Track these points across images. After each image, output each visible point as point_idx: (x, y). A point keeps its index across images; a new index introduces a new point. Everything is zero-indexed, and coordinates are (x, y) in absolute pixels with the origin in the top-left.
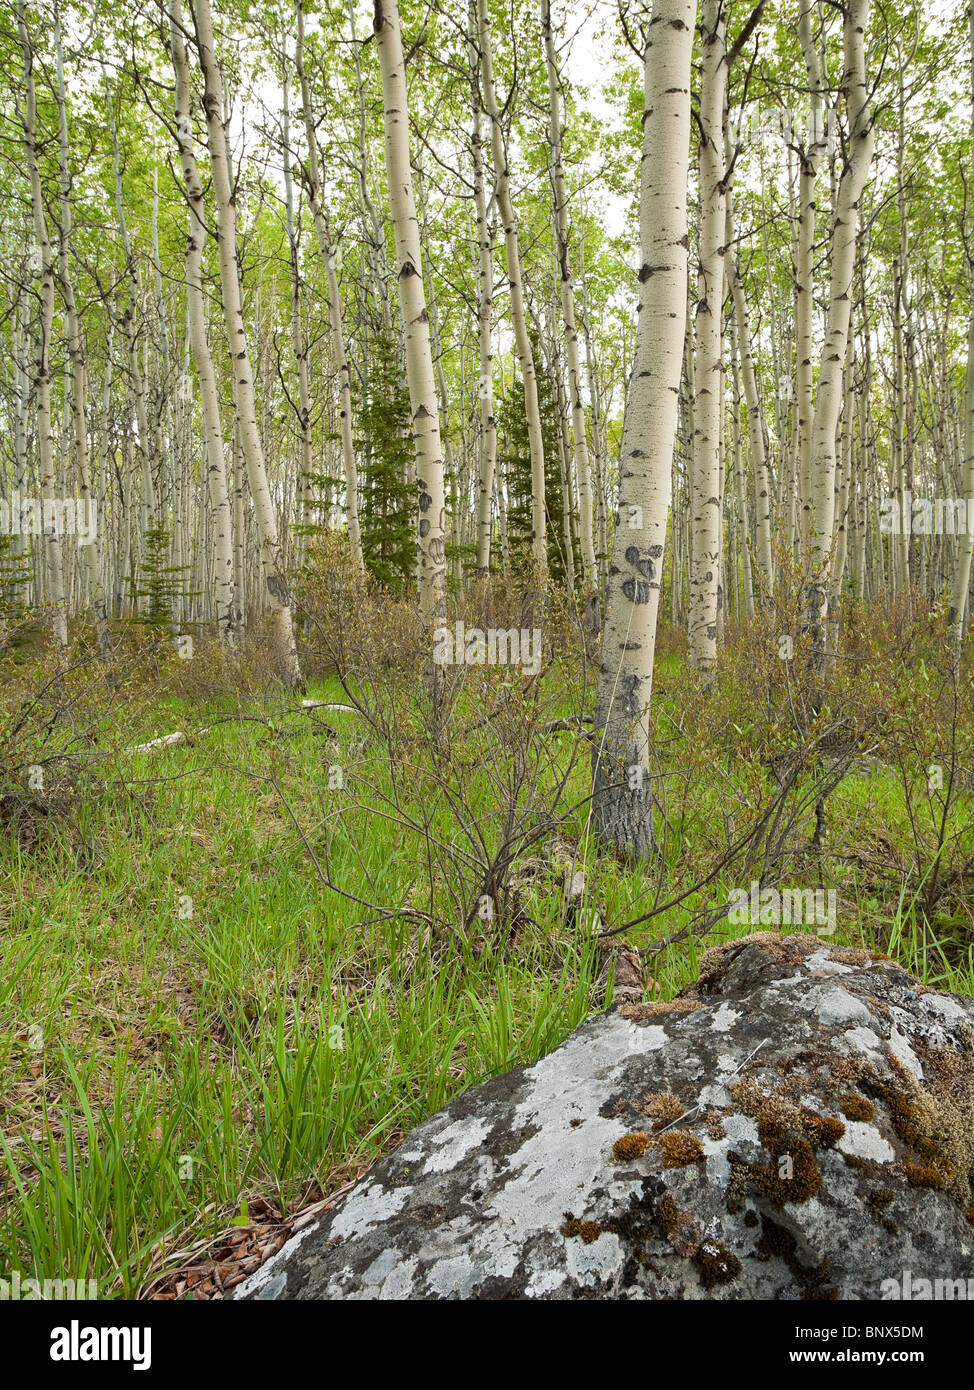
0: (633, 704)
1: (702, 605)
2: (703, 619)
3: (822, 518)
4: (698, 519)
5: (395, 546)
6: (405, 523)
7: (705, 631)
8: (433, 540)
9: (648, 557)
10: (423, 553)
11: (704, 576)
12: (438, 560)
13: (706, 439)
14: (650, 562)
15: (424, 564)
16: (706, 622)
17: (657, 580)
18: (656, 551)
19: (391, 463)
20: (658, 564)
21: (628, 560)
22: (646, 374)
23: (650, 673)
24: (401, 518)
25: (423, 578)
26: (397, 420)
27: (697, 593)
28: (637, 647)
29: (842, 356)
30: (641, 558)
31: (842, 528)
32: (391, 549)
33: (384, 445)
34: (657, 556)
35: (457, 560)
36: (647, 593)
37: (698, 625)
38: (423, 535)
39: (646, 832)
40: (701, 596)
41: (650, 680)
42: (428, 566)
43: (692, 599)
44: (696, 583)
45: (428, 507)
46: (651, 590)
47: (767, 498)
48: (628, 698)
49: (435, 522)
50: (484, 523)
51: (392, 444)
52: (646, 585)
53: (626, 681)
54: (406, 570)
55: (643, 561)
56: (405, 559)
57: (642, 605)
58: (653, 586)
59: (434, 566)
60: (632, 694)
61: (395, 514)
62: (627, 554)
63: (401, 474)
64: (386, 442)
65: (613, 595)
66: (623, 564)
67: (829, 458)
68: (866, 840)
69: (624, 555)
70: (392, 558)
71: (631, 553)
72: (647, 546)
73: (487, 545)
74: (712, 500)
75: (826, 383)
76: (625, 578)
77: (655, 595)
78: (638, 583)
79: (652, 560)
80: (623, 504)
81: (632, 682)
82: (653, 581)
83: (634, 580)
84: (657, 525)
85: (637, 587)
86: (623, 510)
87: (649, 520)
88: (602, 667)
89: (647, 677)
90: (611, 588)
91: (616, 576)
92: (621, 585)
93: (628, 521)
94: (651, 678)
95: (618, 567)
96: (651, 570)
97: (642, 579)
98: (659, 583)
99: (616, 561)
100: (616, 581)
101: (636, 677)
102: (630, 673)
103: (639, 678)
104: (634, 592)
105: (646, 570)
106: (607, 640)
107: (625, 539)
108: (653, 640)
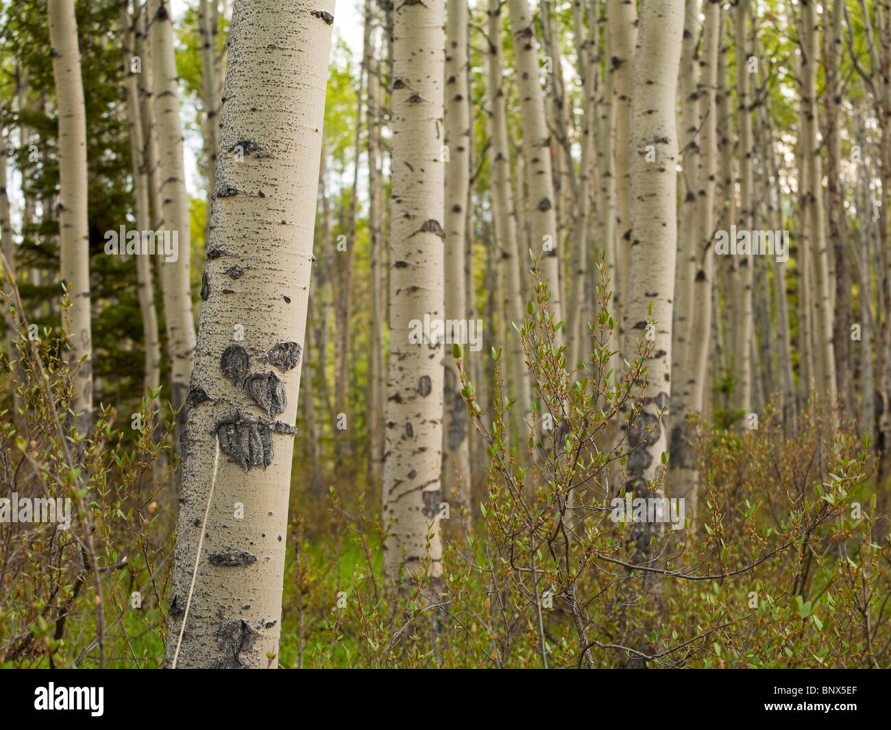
1: (409, 445)
2: (412, 475)
3: (652, 264)
4: (401, 265)
7: (417, 500)
9: (269, 368)
11: (414, 384)
13: (415, 99)
14: (272, 379)
16: (418, 481)
17: (289, 416)
18: (285, 354)
20: (291, 383)
21: (226, 374)
23: (276, 615)
27: (400, 421)
28: (247, 560)
30: (253, 371)
31: (701, 276)
34: (287, 365)
36: (268, 446)
37: (401, 489)
40: (409, 429)
41: (276, 631)
43: (390, 433)
44: (397, 398)
46: (275, 438)
47: (552, 214)
52: (264, 429)
55: (258, 377)
57: (256, 472)
58: (280, 429)
62: (224, 363)
65: (195, 448)
66: (217, 385)
67: (665, 141)
69: (217, 364)
71: (233, 361)
72: (266, 345)
74: (430, 226)
76: (221, 413)
77: (284, 449)
78: (247, 424)
79: (277, 373)
80: (214, 255)
81: (236, 636)
82: (278, 418)
83: (238, 417)
84: (288, 300)
85: (246, 432)
86: (215, 267)
87: (269, 289)
88: (174, 605)
89: (269, 625)
90: (191, 435)
91: (201, 409)
92: (212, 427)
93: (226, 292)
94: (278, 626)
95: (205, 388)
96: (274, 397)
97: (254, 415)
98: (293, 424)
99: (200, 376)
100: (202, 419)
101: (244, 626)
102: (232, 617)
103: (252, 627)
104: (238, 442)
105: (263, 396)
106: (184, 545)
107: (219, 328)
108: (283, 546)
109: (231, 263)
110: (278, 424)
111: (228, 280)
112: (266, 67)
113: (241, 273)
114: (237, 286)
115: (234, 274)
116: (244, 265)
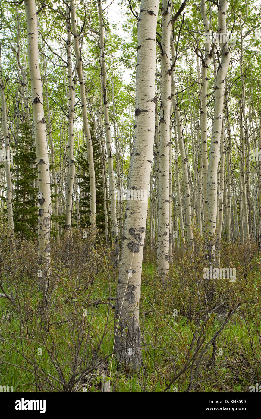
0: (132, 297)
1: (162, 245)
2: (163, 252)
3: (212, 209)
4: (161, 209)
5: (28, 215)
6: (33, 205)
7: (164, 257)
8: (45, 218)
9: (139, 233)
10: (41, 224)
11: (164, 233)
12: (47, 227)
13: (164, 175)
14: (139, 235)
15: (41, 229)
17: (143, 242)
18: (142, 230)
19: (28, 179)
20: (143, 235)
21: (130, 234)
22: (138, 154)
23: (140, 283)
24: (32, 203)
25: (40, 235)
26: (31, 160)
27: (161, 241)
28: (134, 272)
29: (219, 142)
30: (136, 233)
31: (221, 210)
32: (27, 217)
33: (25, 171)
34: (142, 232)
35: (57, 222)
36: (138, 248)
37: (161, 255)
38: (40, 216)
39: (138, 357)
41: (140, 287)
42: (43, 229)
43: (158, 243)
44: (160, 236)
45: (43, 203)
46: (140, 247)
47: (190, 197)
48: (130, 295)
49: (46, 210)
50: (69, 206)
51: (29, 171)
52: (138, 245)
53: (129, 287)
54: (33, 226)
55: (137, 234)
56: (33, 221)
57: (136, 254)
59: (45, 229)
60: (132, 293)
61: (29, 201)
62: (130, 231)
63: (32, 184)
64: (26, 170)
65: (124, 249)
66: (128, 236)
67: (215, 183)
69: (128, 231)
70: (27, 221)
71: (131, 231)
72: (138, 228)
73: (70, 215)
74: (166, 201)
75: (213, 152)
76: (129, 241)
77: (141, 249)
78: (134, 244)
79: (140, 234)
80: (128, 209)
81: (132, 288)
82: (140, 243)
83: (133, 242)
84: (143, 219)
85: (134, 245)
86: (128, 212)
87: (139, 217)
88: (119, 281)
89: (138, 285)
90: (123, 246)
91: (125, 241)
92: (127, 244)
93: (130, 217)
94: (140, 285)
95: (126, 236)
96: (140, 238)
97: (136, 242)
98: (143, 244)
99: (125, 234)
100: (125, 243)
101: (133, 285)
102: (131, 284)
103: (135, 286)
104: (133, 247)
105: (137, 238)
106: (121, 268)
107: (129, 224)
108: (141, 269)
109: (131, 211)
110: (140, 244)
111: (131, 214)
112: (138, 172)
113: (133, 213)
114: (132, 216)
115: (132, 213)
116: (133, 212)
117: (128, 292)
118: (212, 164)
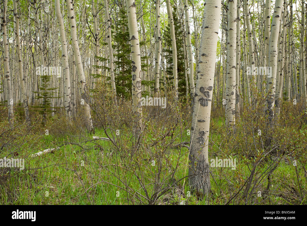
0: (202, 141)
1: (230, 103)
2: (230, 108)
4: (229, 73)
5: (127, 81)
6: (130, 73)
7: (231, 112)
8: (137, 82)
9: (208, 90)
10: (134, 86)
11: (231, 93)
12: (139, 89)
13: (231, 46)
14: (208, 92)
15: (134, 90)
17: (211, 98)
18: (210, 89)
19: (125, 53)
20: (211, 93)
21: (201, 91)
22: (207, 27)
23: (208, 130)
24: (129, 72)
25: (134, 95)
26: (127, 38)
28: (204, 121)
29: (280, 16)
30: (205, 91)
31: (281, 74)
32: (126, 82)
33: (123, 47)
34: (210, 90)
35: (148, 86)
36: (207, 103)
37: (228, 110)
38: (134, 80)
39: (207, 185)
40: (230, 100)
41: (208, 133)
42: (136, 90)
43: (227, 101)
44: (228, 95)
45: (135, 70)
46: (209, 102)
47: (254, 64)
48: (201, 139)
49: (138, 75)
50: (157, 73)
51: (125, 47)
52: (207, 100)
53: (200, 133)
54: (130, 89)
55: (206, 92)
56: (129, 86)
57: (205, 107)
58: (209, 100)
59: (138, 90)
60: (202, 137)
61: (126, 70)
62: (200, 90)
63: (129, 57)
64: (123, 46)
65: (196, 103)
66: (199, 93)
67: (275, 51)
68: (287, 188)
69: (199, 90)
70: (126, 85)
71: (202, 89)
72: (207, 87)
73: (158, 81)
74: (234, 67)
75: (274, 25)
76: (200, 97)
77: (210, 103)
78: (204, 99)
79: (209, 91)
80: (199, 72)
81: (202, 133)
82: (209, 98)
83: (203, 98)
84: (211, 79)
85: (204, 101)
86: (199, 74)
87: (208, 78)
88: (192, 128)
89: (207, 132)
90: (195, 101)
91: (197, 97)
92: (198, 100)
93: (201, 78)
94: (209, 132)
95: (197, 94)
96: (208, 95)
97: (205, 98)
98: (211, 99)
99: (197, 92)
100: (197, 99)
101: (203, 132)
102: (201, 130)
103: (205, 132)
104: (203, 102)
105: (207, 95)
106: (194, 119)
107: (200, 84)
108: (210, 119)
109: (201, 73)
110: (209, 99)
111: (201, 76)
112: (207, 42)
113: (203, 75)
114: (202, 77)
115: (202, 75)
116: (204, 74)
117: (199, 136)
118: (273, 35)
